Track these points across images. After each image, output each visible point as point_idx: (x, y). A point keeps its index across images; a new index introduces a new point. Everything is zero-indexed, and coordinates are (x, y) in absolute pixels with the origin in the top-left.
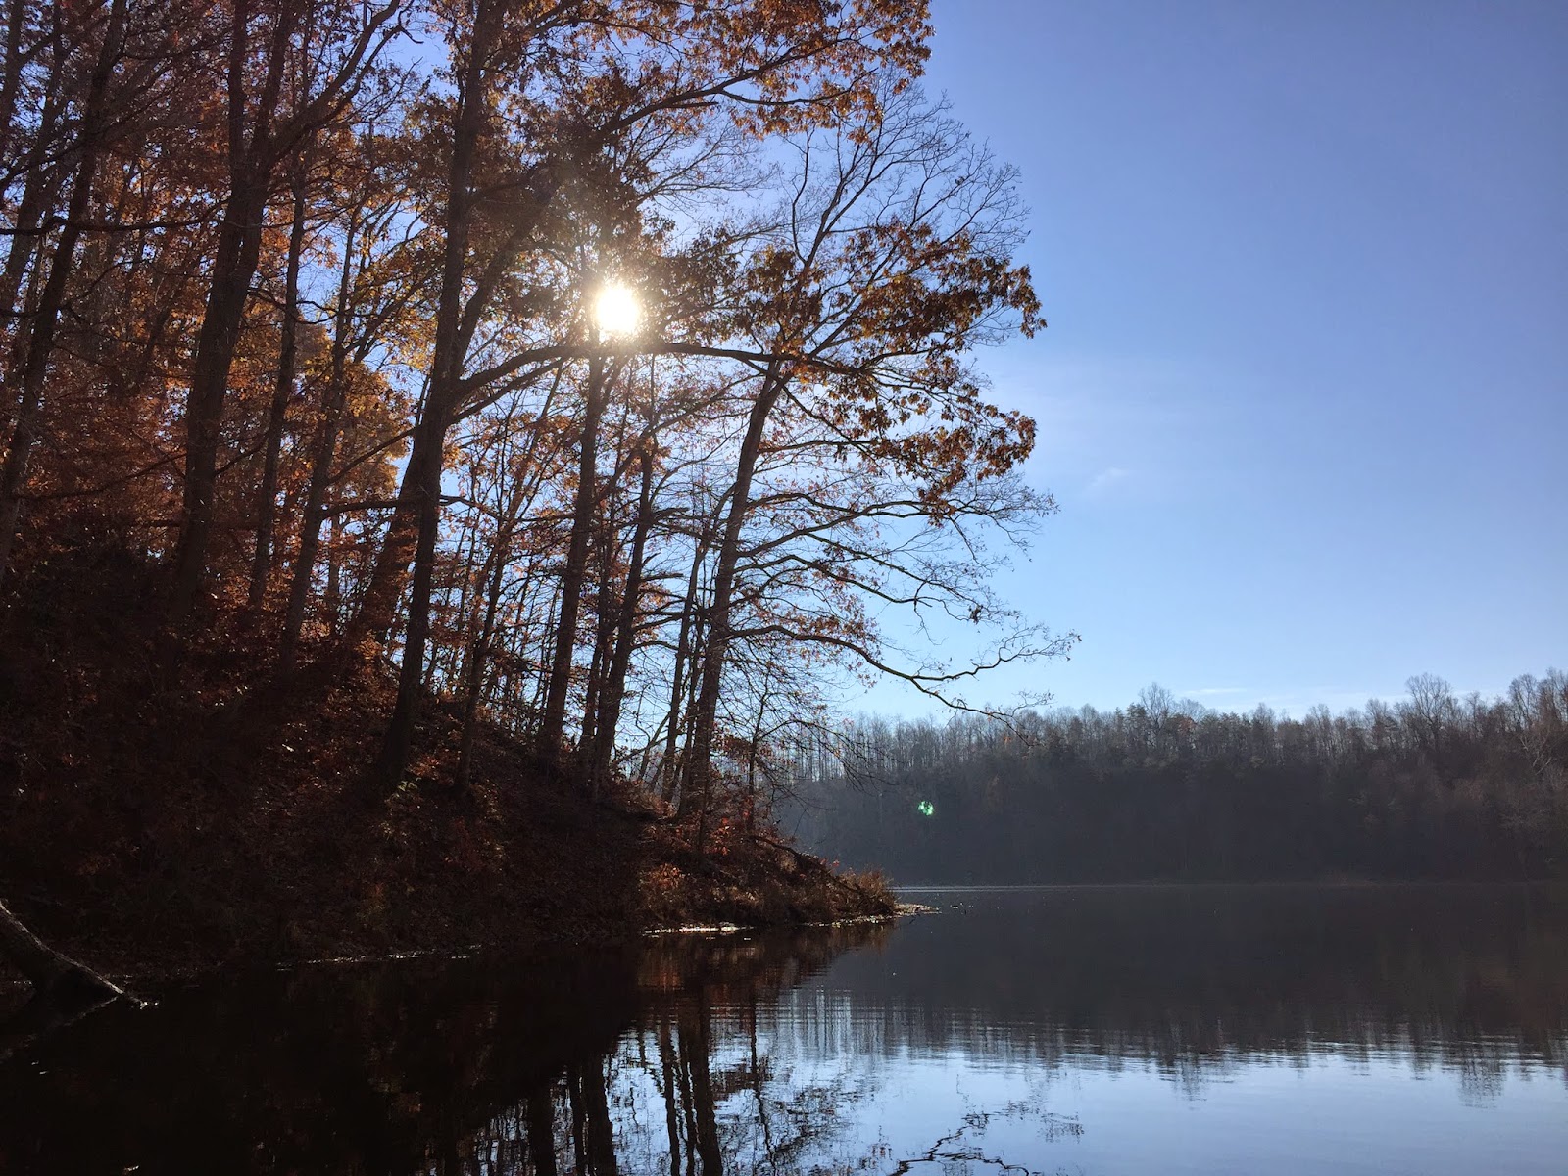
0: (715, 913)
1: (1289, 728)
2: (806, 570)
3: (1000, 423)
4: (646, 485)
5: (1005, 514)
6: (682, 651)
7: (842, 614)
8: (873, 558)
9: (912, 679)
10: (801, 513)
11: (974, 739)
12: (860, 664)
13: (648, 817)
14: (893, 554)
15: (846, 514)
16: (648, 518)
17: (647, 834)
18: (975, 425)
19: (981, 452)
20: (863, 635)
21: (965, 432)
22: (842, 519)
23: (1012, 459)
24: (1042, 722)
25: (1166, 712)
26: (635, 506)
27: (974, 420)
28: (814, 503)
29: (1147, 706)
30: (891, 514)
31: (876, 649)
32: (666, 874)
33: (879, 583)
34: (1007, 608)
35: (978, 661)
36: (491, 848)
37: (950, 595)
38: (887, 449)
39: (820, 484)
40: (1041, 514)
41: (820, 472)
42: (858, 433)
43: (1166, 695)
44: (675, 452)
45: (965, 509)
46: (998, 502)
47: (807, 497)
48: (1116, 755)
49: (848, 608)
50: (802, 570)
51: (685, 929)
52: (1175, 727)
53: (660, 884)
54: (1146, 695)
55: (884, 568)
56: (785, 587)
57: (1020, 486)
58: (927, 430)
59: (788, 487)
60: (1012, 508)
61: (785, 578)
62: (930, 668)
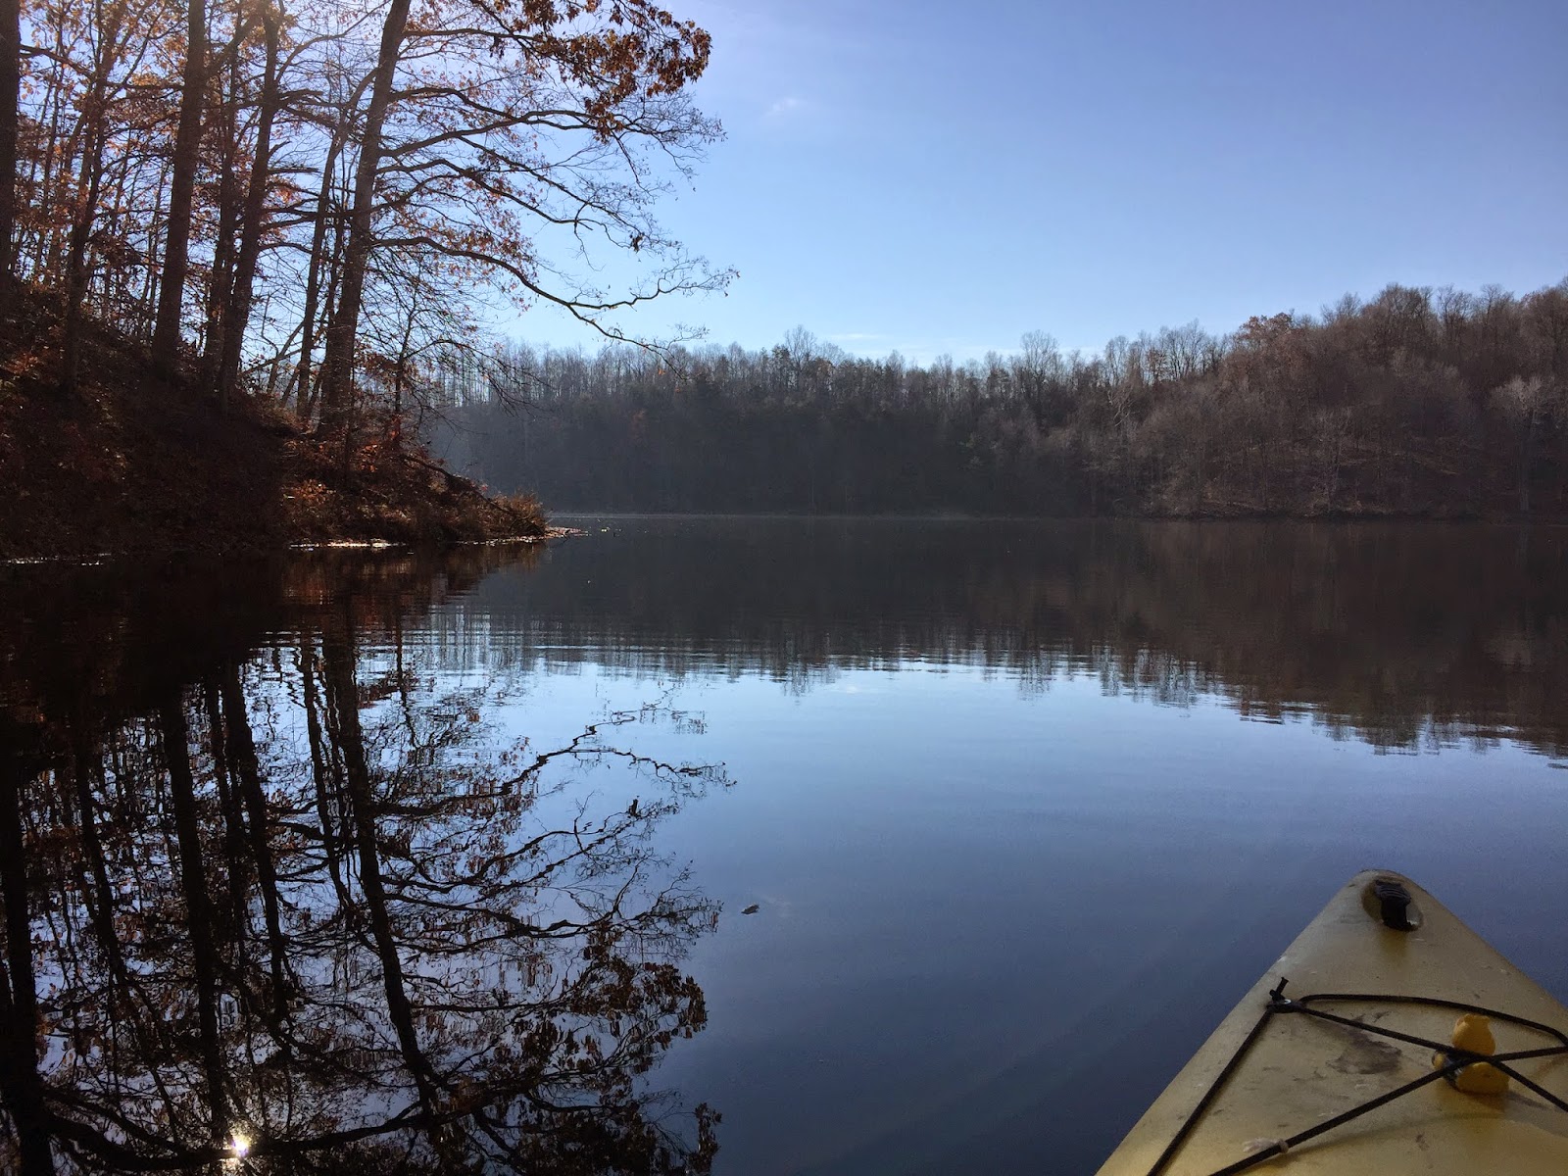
0: (367, 530)
1: (919, 376)
2: (459, 177)
3: (673, 33)
4: (272, 61)
5: (670, 136)
6: (318, 256)
7: (497, 232)
8: (531, 171)
9: (568, 305)
10: (451, 113)
11: (623, 372)
12: (514, 286)
13: (287, 432)
14: (554, 170)
15: (502, 119)
16: (273, 100)
17: (287, 449)
18: (648, 33)
19: (651, 65)
20: (519, 256)
21: (636, 39)
22: (497, 124)
23: (684, 76)
24: (691, 359)
25: (808, 355)
26: (257, 83)
27: (646, 27)
28: (466, 101)
29: (791, 349)
30: (551, 124)
31: (531, 271)
32: (310, 490)
33: (538, 200)
34: (668, 238)
35: (637, 291)
36: (111, 455)
37: (611, 219)
38: (551, 48)
39: (473, 80)
40: (708, 141)
41: (472, 66)
42: (521, 26)
43: (809, 339)
44: (305, 23)
45: (631, 127)
46: (665, 122)
47: (458, 94)
48: (757, 392)
49: (502, 225)
50: (454, 177)
51: (334, 544)
52: (815, 368)
53: (304, 499)
54: (791, 337)
55: (543, 185)
56: (435, 195)
57: (689, 107)
58: (596, 32)
59: (435, 80)
60: (679, 130)
61: (434, 185)
62: (588, 295)
